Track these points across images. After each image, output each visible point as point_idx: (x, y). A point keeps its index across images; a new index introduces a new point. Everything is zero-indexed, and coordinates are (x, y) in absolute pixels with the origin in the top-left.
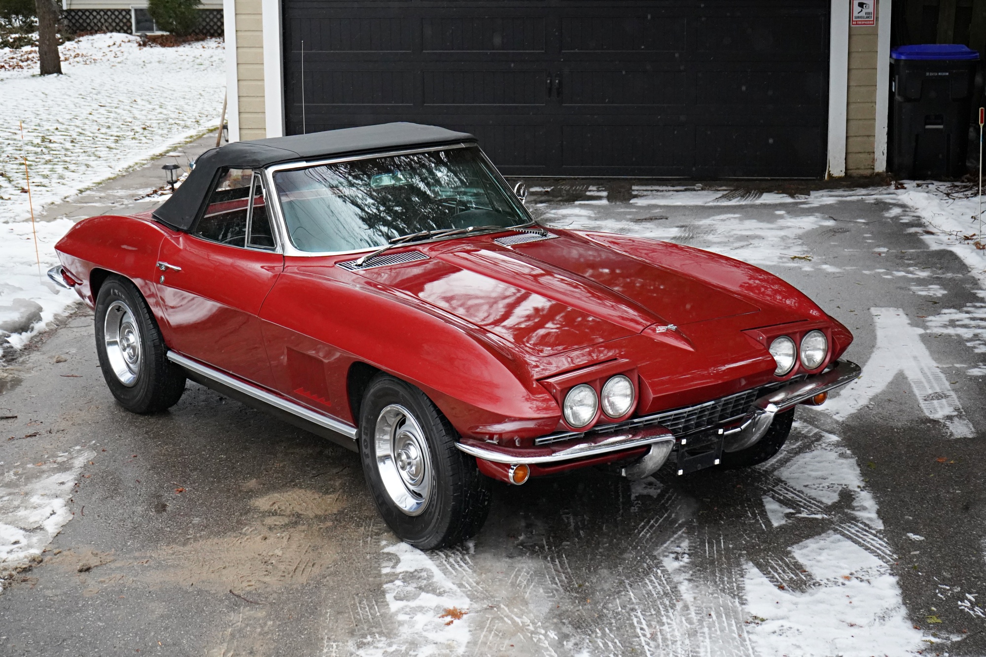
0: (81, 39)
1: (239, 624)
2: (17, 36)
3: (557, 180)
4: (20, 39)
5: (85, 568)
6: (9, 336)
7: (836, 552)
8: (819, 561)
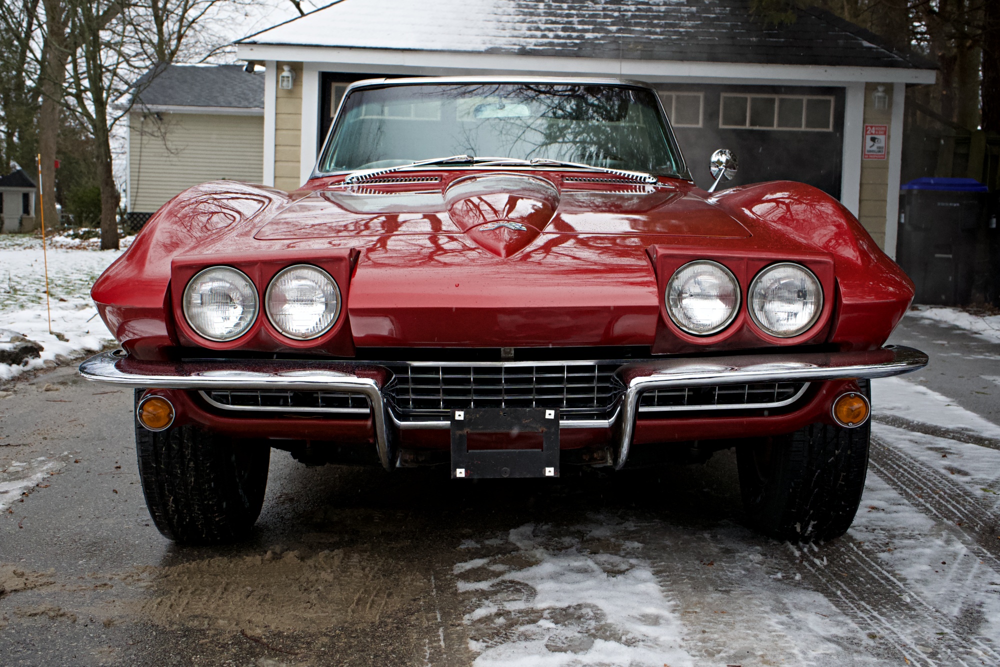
2: (86, 229)
4: (88, 232)
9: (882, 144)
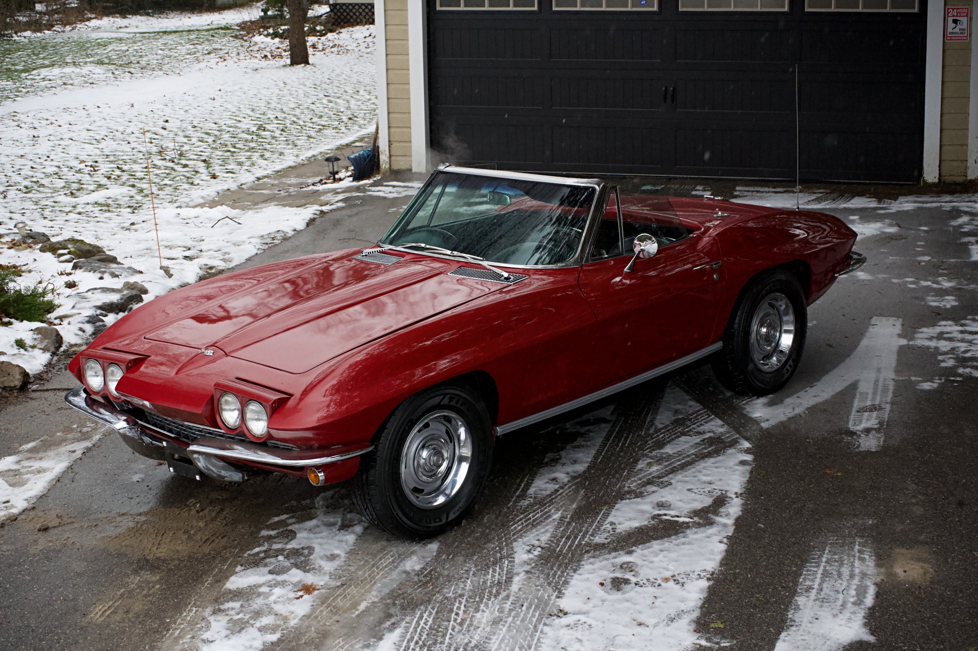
0: (342, 30)
1: (133, 586)
2: (286, 27)
3: (670, 179)
5: (43, 528)
6: (106, 316)
7: (673, 555)
8: (652, 562)
9: (965, 26)
